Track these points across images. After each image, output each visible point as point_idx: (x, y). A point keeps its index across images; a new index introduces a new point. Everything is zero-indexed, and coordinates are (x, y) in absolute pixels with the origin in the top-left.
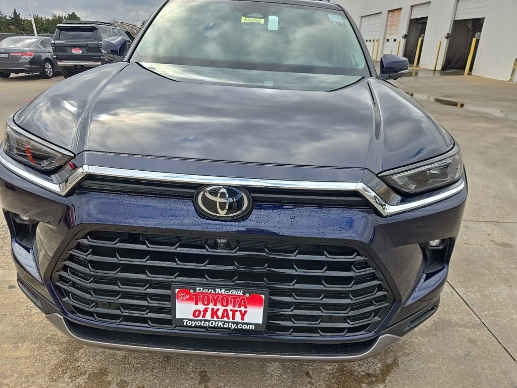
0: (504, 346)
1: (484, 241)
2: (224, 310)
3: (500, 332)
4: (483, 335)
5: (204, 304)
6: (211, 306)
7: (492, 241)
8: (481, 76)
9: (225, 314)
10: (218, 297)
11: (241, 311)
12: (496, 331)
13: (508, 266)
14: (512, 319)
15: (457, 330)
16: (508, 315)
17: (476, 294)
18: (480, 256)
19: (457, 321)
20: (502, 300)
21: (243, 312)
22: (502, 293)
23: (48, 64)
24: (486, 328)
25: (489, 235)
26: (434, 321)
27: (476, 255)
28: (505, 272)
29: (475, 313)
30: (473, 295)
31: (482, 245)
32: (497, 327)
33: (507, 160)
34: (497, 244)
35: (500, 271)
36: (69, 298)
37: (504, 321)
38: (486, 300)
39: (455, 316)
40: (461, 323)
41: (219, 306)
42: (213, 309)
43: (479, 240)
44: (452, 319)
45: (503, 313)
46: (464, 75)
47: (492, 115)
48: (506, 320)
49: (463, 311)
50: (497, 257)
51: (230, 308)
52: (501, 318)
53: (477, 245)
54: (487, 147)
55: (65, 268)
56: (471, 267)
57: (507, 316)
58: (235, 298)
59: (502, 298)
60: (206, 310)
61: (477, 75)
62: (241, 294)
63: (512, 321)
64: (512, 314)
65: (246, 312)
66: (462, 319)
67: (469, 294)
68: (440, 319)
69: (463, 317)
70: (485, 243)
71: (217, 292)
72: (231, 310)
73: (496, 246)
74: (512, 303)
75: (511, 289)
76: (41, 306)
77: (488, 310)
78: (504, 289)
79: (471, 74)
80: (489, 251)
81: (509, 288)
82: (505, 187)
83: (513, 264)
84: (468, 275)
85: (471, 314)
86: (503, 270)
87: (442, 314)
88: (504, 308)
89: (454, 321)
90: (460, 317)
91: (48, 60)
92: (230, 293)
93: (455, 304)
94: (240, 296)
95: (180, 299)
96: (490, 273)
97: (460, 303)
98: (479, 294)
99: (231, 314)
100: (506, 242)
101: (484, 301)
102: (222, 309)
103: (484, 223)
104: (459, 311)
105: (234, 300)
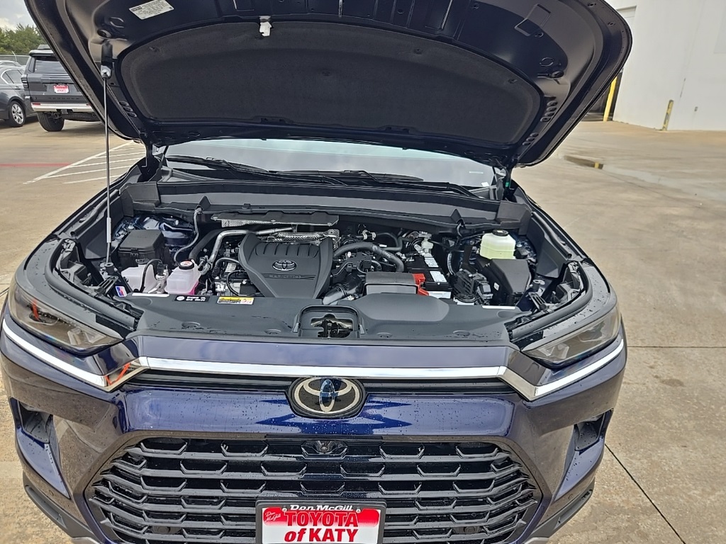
0: (683, 539)
1: (646, 378)
2: (327, 530)
3: (677, 518)
4: (656, 524)
5: (300, 524)
6: (309, 526)
7: (657, 377)
8: (625, 121)
9: (328, 536)
10: (319, 515)
11: (349, 531)
12: (672, 516)
13: (680, 414)
14: (690, 497)
15: (622, 519)
16: (684, 491)
17: (642, 461)
18: (643, 402)
19: (622, 505)
20: (676, 468)
21: (352, 531)
22: (675, 458)
23: (16, 106)
24: (659, 514)
25: (651, 367)
26: (592, 506)
27: (637, 399)
28: (677, 425)
29: (643, 491)
30: (638, 463)
31: (644, 384)
32: (673, 510)
33: (666, 251)
34: (663, 382)
35: (670, 424)
36: (110, 520)
37: (681, 500)
38: (656, 470)
39: (618, 498)
40: (626, 508)
41: (320, 526)
42: (312, 530)
43: (640, 377)
44: (614, 503)
45: (679, 488)
46: (602, 120)
47: (643, 181)
48: (682, 498)
49: (627, 488)
50: (664, 402)
51: (335, 527)
52: (676, 496)
53: (637, 383)
54: (640, 230)
55: (105, 482)
56: (633, 419)
57: (684, 493)
58: (341, 514)
59: (675, 465)
60: (302, 532)
61: (620, 121)
62: (350, 510)
63: (691, 501)
64: (689, 489)
65: (355, 531)
66: (628, 502)
67: (634, 461)
68: (600, 503)
69: (628, 498)
70: (647, 380)
71: (318, 509)
72: (336, 530)
73: (662, 385)
74: (688, 472)
75: (685, 450)
76: (65, 527)
77: (660, 485)
78: (677, 451)
79: (611, 120)
80: (654, 393)
81: (683, 448)
82: (667, 292)
83: (685, 412)
84: (630, 432)
85: (639, 493)
86: (674, 422)
87: (601, 496)
88: (679, 480)
89: (618, 505)
90: (624, 498)
91: (16, 100)
92: (336, 509)
93: (617, 478)
94: (348, 512)
95: (268, 519)
96: (657, 427)
97: (623, 476)
98: (646, 461)
99: (335, 534)
100: (674, 377)
101: (653, 471)
102: (324, 528)
103: (644, 349)
104: (623, 488)
105: (341, 518)
